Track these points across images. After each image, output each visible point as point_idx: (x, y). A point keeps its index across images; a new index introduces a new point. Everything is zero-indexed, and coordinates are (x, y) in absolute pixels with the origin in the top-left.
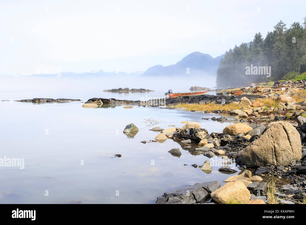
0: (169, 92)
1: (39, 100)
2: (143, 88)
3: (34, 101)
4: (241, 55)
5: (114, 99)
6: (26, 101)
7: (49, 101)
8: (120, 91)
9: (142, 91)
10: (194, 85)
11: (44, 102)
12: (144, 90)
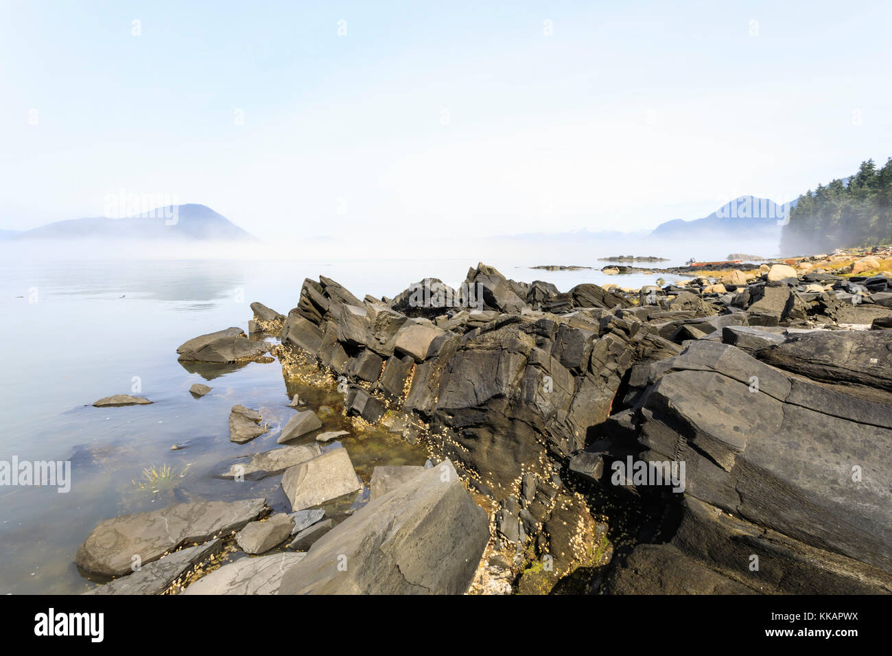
0: (691, 261)
1: (552, 267)
2: (653, 256)
3: (547, 268)
4: (830, 201)
5: (631, 267)
6: (539, 268)
7: (562, 268)
8: (621, 260)
9: (651, 259)
10: (733, 253)
11: (556, 270)
12: (655, 258)
